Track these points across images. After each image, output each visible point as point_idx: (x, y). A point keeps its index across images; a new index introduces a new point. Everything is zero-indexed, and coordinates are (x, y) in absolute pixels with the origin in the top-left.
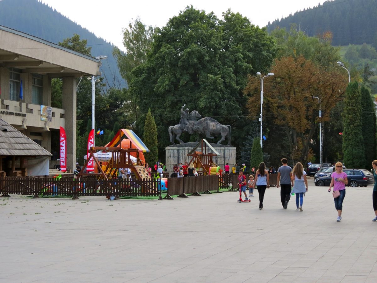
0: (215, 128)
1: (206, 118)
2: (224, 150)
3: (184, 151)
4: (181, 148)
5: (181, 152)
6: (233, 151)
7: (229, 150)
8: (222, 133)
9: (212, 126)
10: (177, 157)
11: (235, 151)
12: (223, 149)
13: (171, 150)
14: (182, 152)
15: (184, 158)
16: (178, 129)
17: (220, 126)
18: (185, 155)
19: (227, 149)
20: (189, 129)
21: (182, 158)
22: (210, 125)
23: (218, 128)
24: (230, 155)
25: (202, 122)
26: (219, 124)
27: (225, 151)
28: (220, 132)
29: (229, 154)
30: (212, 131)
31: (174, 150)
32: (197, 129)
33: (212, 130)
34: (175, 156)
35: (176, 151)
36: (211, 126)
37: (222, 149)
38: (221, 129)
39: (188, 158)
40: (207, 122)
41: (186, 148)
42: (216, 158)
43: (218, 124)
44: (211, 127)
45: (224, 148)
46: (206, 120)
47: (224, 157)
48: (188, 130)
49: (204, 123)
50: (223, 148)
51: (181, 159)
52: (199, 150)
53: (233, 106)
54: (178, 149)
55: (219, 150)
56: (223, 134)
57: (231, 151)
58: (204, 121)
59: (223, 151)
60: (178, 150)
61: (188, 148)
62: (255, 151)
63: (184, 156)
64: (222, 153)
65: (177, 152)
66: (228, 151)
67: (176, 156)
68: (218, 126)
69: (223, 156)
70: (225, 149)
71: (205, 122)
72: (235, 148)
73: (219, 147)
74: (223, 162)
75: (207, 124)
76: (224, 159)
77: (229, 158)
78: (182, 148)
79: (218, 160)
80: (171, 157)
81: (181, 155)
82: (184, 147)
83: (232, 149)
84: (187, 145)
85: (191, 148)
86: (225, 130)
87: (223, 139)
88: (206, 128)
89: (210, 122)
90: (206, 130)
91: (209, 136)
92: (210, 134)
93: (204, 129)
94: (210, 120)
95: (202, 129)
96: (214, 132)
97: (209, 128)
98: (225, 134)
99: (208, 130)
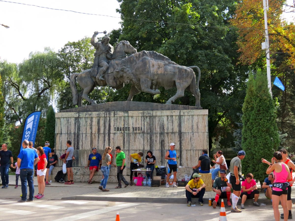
0: (160, 71)
1: (144, 52)
2: (180, 116)
3: (89, 121)
4: (83, 115)
5: (82, 122)
6: (201, 118)
7: (193, 116)
8: (177, 81)
9: (156, 67)
10: (75, 134)
11: (207, 119)
12: (178, 114)
13: (62, 119)
14: (86, 122)
15: (89, 135)
16: (85, 77)
17: (174, 67)
18: (91, 128)
19: (186, 114)
20: (106, 76)
21: (84, 135)
22: (151, 65)
23: (168, 70)
24: (195, 127)
25: (135, 59)
26: (173, 64)
27: (183, 118)
28: (173, 80)
29: (192, 126)
30: (156, 77)
31: (68, 118)
32: (122, 73)
33: (154, 75)
34: (70, 133)
35: (72, 121)
36: (153, 66)
37: (174, 114)
38: (174, 74)
39: (97, 135)
40: (145, 58)
41: (94, 114)
42: (160, 136)
43: (170, 63)
44: (153, 70)
45: (179, 111)
46: (143, 56)
47: (180, 133)
48: (103, 77)
49: (138, 62)
50: (176, 113)
51: (84, 139)
52: (123, 118)
53: (217, 56)
54: (77, 115)
55: (167, 116)
56: (180, 83)
57: (195, 118)
58: (138, 57)
59: (177, 117)
60: (77, 119)
61: (97, 113)
62: (252, 108)
63: (89, 131)
64: (176, 124)
65: (75, 124)
66: (188, 119)
67: (73, 132)
68: (169, 68)
69: (176, 129)
70: (182, 114)
71: (141, 59)
72: (206, 112)
73: (169, 109)
74: (179, 143)
75: (145, 63)
76: (180, 138)
77: (191, 134)
78: (85, 113)
79: (166, 139)
80: (61, 134)
81: (83, 130)
82: (90, 113)
83: (198, 114)
84: (97, 108)
85: (104, 113)
86: (184, 76)
87: (180, 93)
88: (142, 72)
89: (153, 60)
90: (141, 76)
91: (147, 88)
92: (150, 84)
93: (138, 73)
94: (153, 56)
95: (132, 73)
96: (160, 80)
97: (148, 71)
98: (184, 83)
99: (145, 74)
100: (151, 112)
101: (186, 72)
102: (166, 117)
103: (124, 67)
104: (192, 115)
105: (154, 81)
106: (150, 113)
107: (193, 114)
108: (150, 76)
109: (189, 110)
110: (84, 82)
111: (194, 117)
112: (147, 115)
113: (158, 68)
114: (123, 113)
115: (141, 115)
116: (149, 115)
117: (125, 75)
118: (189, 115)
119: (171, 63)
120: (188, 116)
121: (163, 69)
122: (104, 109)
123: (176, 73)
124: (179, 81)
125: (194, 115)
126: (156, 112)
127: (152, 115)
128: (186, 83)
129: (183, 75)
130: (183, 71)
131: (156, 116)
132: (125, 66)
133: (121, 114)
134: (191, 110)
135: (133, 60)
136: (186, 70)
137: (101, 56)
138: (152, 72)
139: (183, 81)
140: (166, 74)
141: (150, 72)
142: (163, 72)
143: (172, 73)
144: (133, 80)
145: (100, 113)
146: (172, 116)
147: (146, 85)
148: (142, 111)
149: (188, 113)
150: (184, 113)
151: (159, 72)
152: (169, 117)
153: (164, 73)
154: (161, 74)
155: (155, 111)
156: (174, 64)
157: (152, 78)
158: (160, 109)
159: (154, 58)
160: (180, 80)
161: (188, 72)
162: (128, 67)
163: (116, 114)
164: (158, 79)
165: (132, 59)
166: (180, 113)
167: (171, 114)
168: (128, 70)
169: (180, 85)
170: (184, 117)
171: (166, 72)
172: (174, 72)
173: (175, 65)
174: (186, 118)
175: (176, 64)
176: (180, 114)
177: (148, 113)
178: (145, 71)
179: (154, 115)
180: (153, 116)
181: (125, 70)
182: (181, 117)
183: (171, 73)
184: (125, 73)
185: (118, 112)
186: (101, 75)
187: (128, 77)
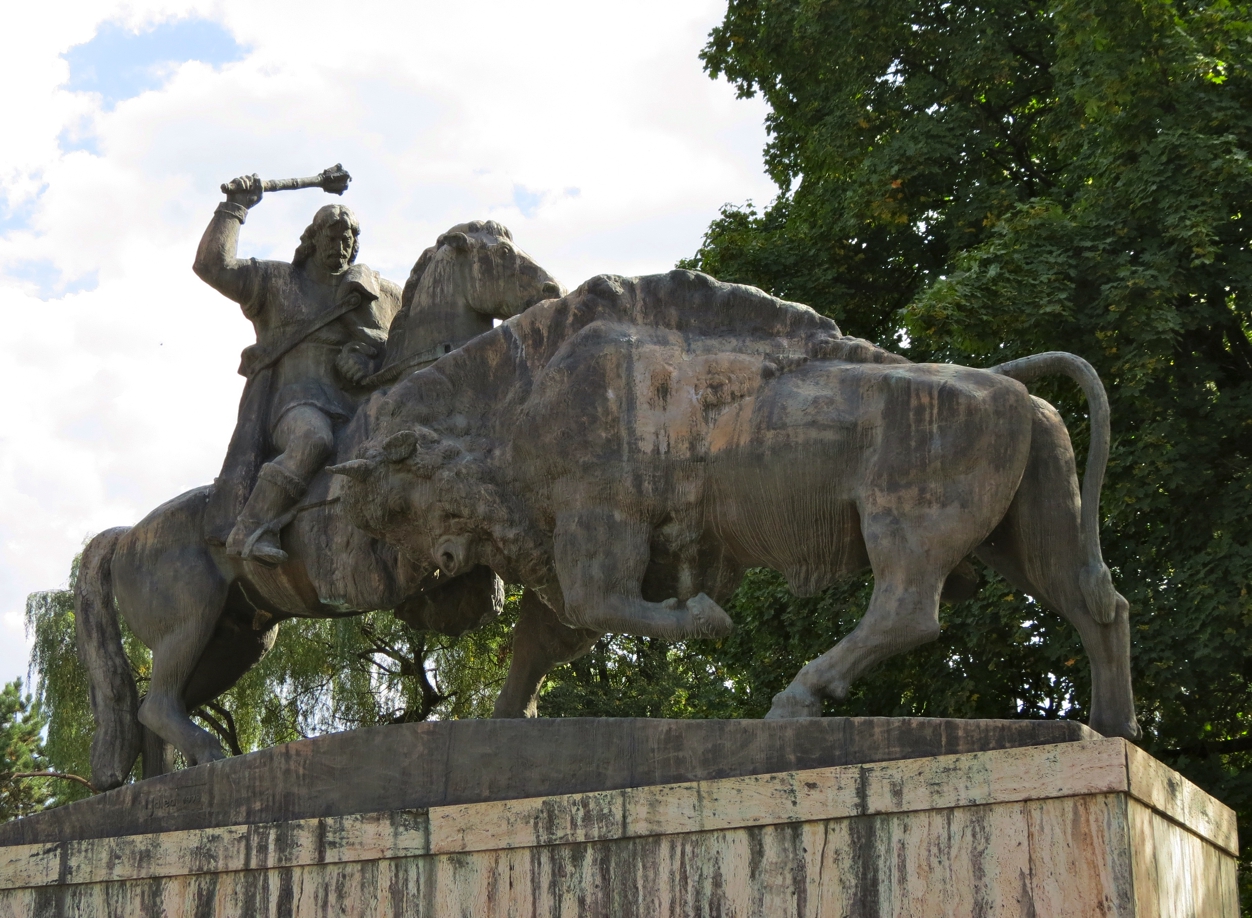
0: (724, 432)
2: (865, 825)
4: (90, 861)
7: (979, 809)
9: (688, 397)
11: (1111, 829)
12: (844, 802)
19: (917, 797)
22: (643, 389)
23: (795, 413)
25: (523, 351)
27: (888, 840)
28: (845, 496)
29: (980, 913)
36: (663, 390)
37: (808, 806)
43: (823, 353)
44: (659, 426)
45: (850, 775)
46: (584, 316)
49: (538, 376)
50: (828, 792)
52: (385, 876)
55: (754, 831)
57: (1006, 826)
58: (549, 336)
59: (841, 837)
61: (192, 838)
64: (830, 898)
66: (942, 849)
68: (808, 392)
70: (879, 800)
72: (1102, 762)
78: (105, 848)
82: (141, 841)
83: (1031, 788)
84: (205, 799)
85: (246, 838)
86: (936, 446)
87: (892, 605)
88: (564, 454)
89: (664, 342)
90: (559, 488)
91: (610, 587)
92: (631, 552)
93: (532, 468)
94: (673, 313)
95: (488, 476)
96: (731, 512)
97: (617, 438)
98: (934, 511)
99: (587, 468)
100: (609, 802)
101: (953, 412)
102: (743, 835)
103: (420, 430)
104: (973, 805)
105: (672, 530)
106: (602, 817)
107: (978, 794)
108: (628, 483)
109: (946, 760)
110: (146, 590)
111: (997, 819)
112: (580, 837)
113: (708, 406)
114: (386, 827)
115: (526, 837)
116: (595, 833)
117: (420, 497)
118: (941, 803)
119: (837, 348)
120: (938, 821)
121: (747, 414)
122: (257, 806)
123: (868, 429)
124: (883, 500)
125: (988, 806)
126: (653, 804)
127: (617, 834)
128: (953, 509)
129: (925, 440)
130: (920, 410)
131: (657, 837)
132: (425, 421)
133: (370, 835)
134: (965, 760)
135: (507, 361)
136: (947, 395)
137: (287, 369)
138: (647, 447)
139: (921, 501)
140: (774, 451)
141: (634, 450)
142: (745, 440)
143: (830, 436)
144: (497, 531)
145: (214, 839)
146: (796, 826)
147: (596, 572)
148: (537, 803)
149: (935, 787)
150: (897, 792)
151: (715, 442)
152: (769, 839)
153: (757, 441)
154: (730, 453)
155: (642, 793)
156: (863, 361)
157: (651, 500)
158: (699, 772)
159: (681, 327)
160: (893, 487)
161: (971, 411)
162: (451, 431)
163: (330, 837)
164: (705, 500)
165: (493, 360)
166: (862, 792)
167: (787, 812)
168: (450, 456)
169: (896, 533)
170: (897, 832)
171: (770, 435)
172: (850, 429)
173: (868, 368)
174: (918, 835)
175: (878, 359)
176: (863, 804)
177: (587, 818)
178: (586, 444)
179: (639, 828)
180: (625, 838)
181: (424, 458)
182: (871, 832)
183: (814, 434)
184: (428, 477)
185: (348, 822)
186: (258, 524)
187: (448, 516)
